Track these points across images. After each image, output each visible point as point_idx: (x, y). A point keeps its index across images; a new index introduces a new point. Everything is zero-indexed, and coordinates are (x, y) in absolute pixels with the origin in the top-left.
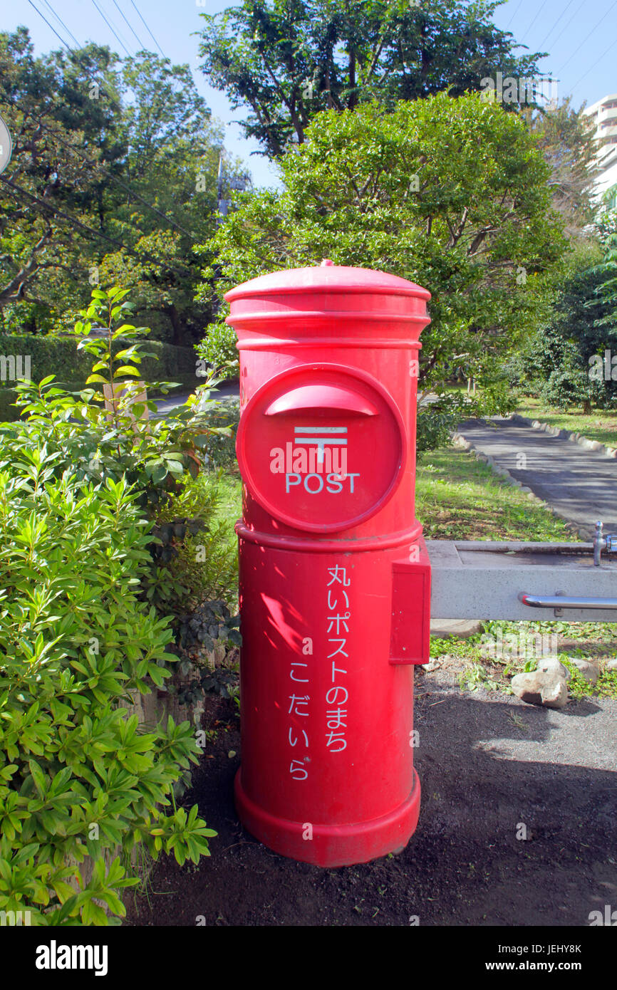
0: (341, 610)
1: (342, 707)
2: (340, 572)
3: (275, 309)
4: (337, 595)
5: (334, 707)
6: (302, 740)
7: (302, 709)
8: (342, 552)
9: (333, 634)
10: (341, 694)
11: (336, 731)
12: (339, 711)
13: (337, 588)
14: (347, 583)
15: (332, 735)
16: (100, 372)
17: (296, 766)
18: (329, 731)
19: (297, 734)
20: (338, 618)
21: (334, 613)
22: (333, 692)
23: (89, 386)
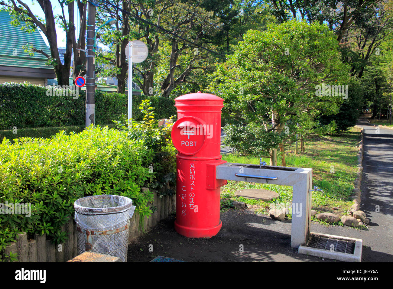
0: (193, 174)
1: (193, 198)
2: (193, 165)
3: (181, 104)
4: (192, 170)
5: (191, 198)
6: (184, 206)
7: (185, 198)
8: (193, 160)
9: (191, 180)
10: (193, 195)
11: (192, 204)
12: (192, 199)
13: (192, 168)
14: (194, 168)
15: (191, 204)
16: (146, 117)
17: (183, 212)
18: (190, 204)
19: (184, 204)
20: (192, 176)
21: (191, 175)
22: (191, 194)
23: (144, 120)
